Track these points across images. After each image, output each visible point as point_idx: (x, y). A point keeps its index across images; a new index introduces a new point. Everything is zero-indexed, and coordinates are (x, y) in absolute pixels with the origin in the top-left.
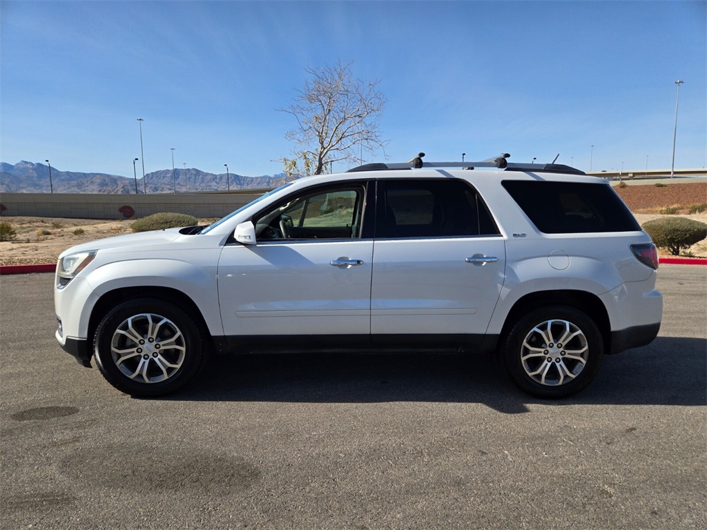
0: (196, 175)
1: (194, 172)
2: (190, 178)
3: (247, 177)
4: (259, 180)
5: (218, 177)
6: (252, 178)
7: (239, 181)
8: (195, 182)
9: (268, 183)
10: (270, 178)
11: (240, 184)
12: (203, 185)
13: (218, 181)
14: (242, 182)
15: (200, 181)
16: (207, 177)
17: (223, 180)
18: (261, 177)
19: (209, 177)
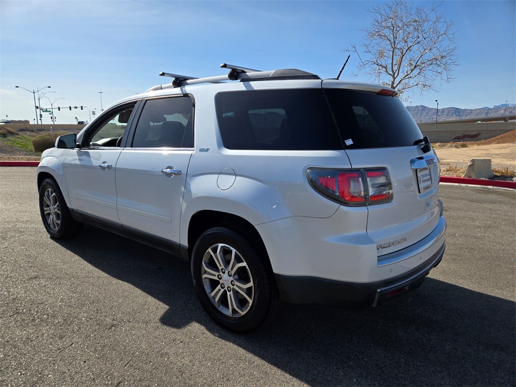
0: (422, 110)
1: (421, 108)
2: (417, 113)
3: (467, 110)
4: (478, 111)
5: (441, 111)
6: (471, 110)
7: (459, 113)
8: (421, 116)
9: (487, 114)
10: (489, 109)
11: (460, 116)
12: (427, 118)
13: (440, 114)
14: (461, 114)
15: (425, 114)
16: (431, 112)
17: (444, 113)
18: (480, 109)
19: (433, 112)
